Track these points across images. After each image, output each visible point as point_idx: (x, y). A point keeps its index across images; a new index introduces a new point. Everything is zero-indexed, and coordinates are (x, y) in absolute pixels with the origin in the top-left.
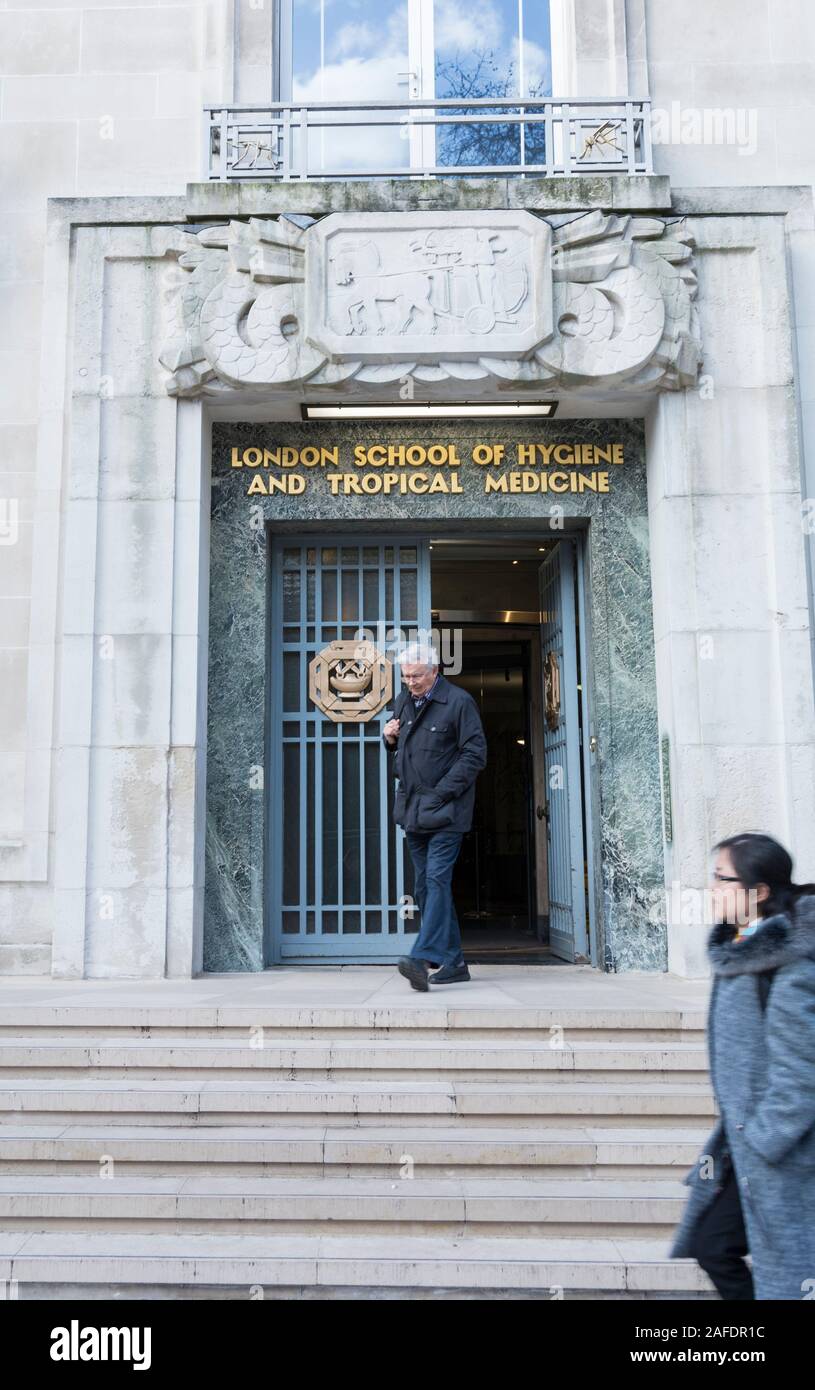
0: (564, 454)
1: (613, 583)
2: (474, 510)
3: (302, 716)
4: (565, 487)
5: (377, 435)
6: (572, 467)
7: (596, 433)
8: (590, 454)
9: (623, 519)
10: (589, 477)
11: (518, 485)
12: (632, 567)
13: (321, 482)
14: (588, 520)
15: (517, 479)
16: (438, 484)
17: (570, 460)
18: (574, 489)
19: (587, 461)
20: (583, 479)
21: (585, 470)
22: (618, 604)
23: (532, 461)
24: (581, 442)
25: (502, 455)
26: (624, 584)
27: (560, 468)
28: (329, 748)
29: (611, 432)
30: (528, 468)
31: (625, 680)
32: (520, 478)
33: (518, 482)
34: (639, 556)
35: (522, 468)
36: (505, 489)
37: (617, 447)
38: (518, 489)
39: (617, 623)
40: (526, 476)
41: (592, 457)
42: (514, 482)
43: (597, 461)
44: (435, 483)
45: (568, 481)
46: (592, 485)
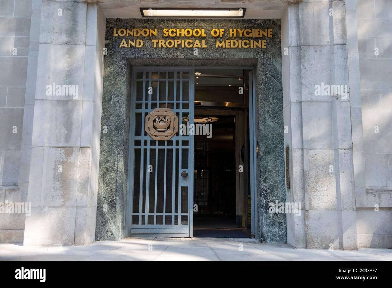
0: (248, 33)
1: (267, 84)
2: (211, 55)
3: (142, 138)
4: (248, 46)
5: (173, 24)
6: (251, 38)
7: (262, 25)
8: (259, 33)
9: (271, 59)
10: (258, 42)
11: (229, 45)
12: (275, 78)
13: (149, 43)
14: (257, 60)
15: (229, 42)
16: (197, 44)
17: (250, 35)
18: (252, 47)
19: (257, 36)
20: (255, 43)
21: (256, 39)
22: (269, 93)
23: (235, 36)
24: (255, 28)
25: (223, 33)
26: (271, 85)
27: (246, 39)
28: (153, 151)
29: (267, 25)
30: (233, 38)
31: (271, 123)
32: (230, 42)
34: (278, 74)
35: (231, 38)
36: (224, 47)
37: (270, 30)
38: (229, 47)
39: (268, 101)
40: (232, 41)
41: (259, 34)
42: (227, 44)
43: (261, 36)
44: (196, 44)
45: (249, 44)
46: (259, 45)
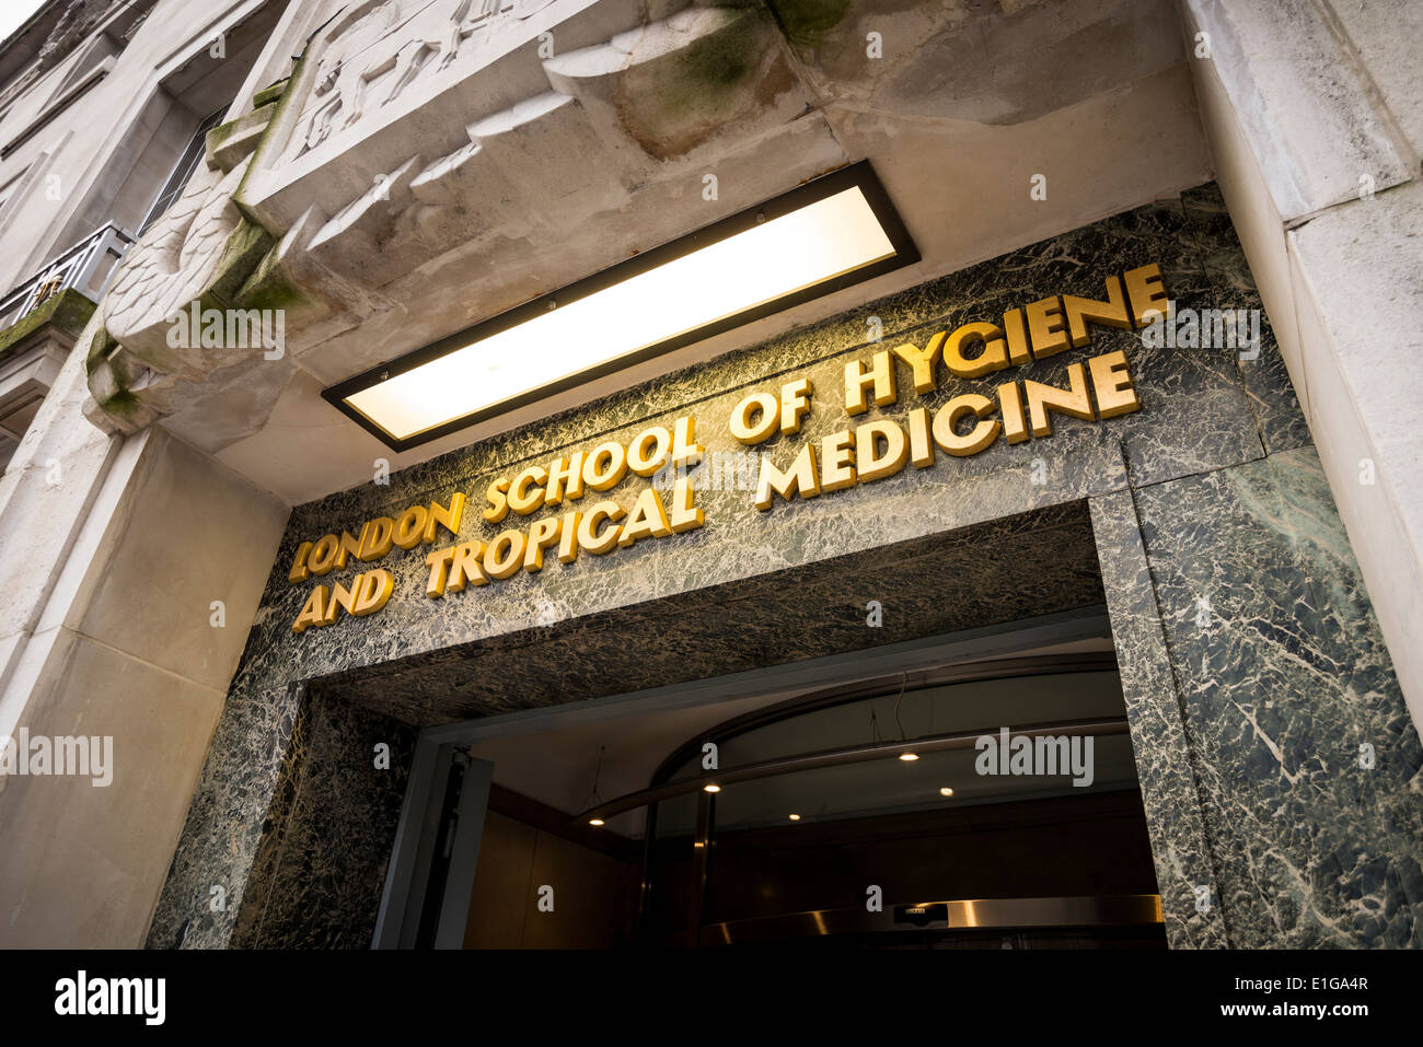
0: (971, 349)
1: (1220, 723)
2: (724, 563)
4: (983, 430)
5: (538, 446)
6: (992, 377)
7: (1072, 266)
8: (1056, 320)
9: (1212, 479)
10: (1064, 383)
11: (842, 465)
12: (1293, 647)
14: (1082, 508)
15: (842, 448)
16: (642, 517)
17: (993, 355)
18: (1013, 425)
19: (1044, 341)
20: (1039, 393)
21: (1047, 366)
22: (1264, 816)
23: (883, 390)
24: (1020, 301)
25: (801, 402)
26: (1274, 723)
27: (967, 383)
29: (1115, 250)
30: (876, 413)
32: (852, 447)
33: (845, 455)
34: (1318, 593)
35: (860, 415)
36: (806, 484)
37: (1137, 278)
38: (846, 474)
39: (1273, 911)
40: (864, 433)
41: (1065, 326)
42: (832, 457)
43: (1079, 332)
44: (634, 515)
45: (994, 411)
46: (1076, 401)
